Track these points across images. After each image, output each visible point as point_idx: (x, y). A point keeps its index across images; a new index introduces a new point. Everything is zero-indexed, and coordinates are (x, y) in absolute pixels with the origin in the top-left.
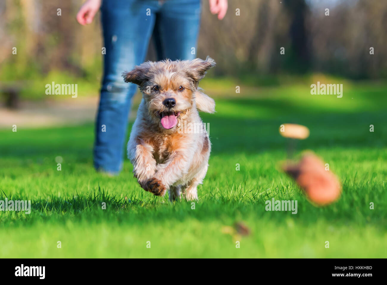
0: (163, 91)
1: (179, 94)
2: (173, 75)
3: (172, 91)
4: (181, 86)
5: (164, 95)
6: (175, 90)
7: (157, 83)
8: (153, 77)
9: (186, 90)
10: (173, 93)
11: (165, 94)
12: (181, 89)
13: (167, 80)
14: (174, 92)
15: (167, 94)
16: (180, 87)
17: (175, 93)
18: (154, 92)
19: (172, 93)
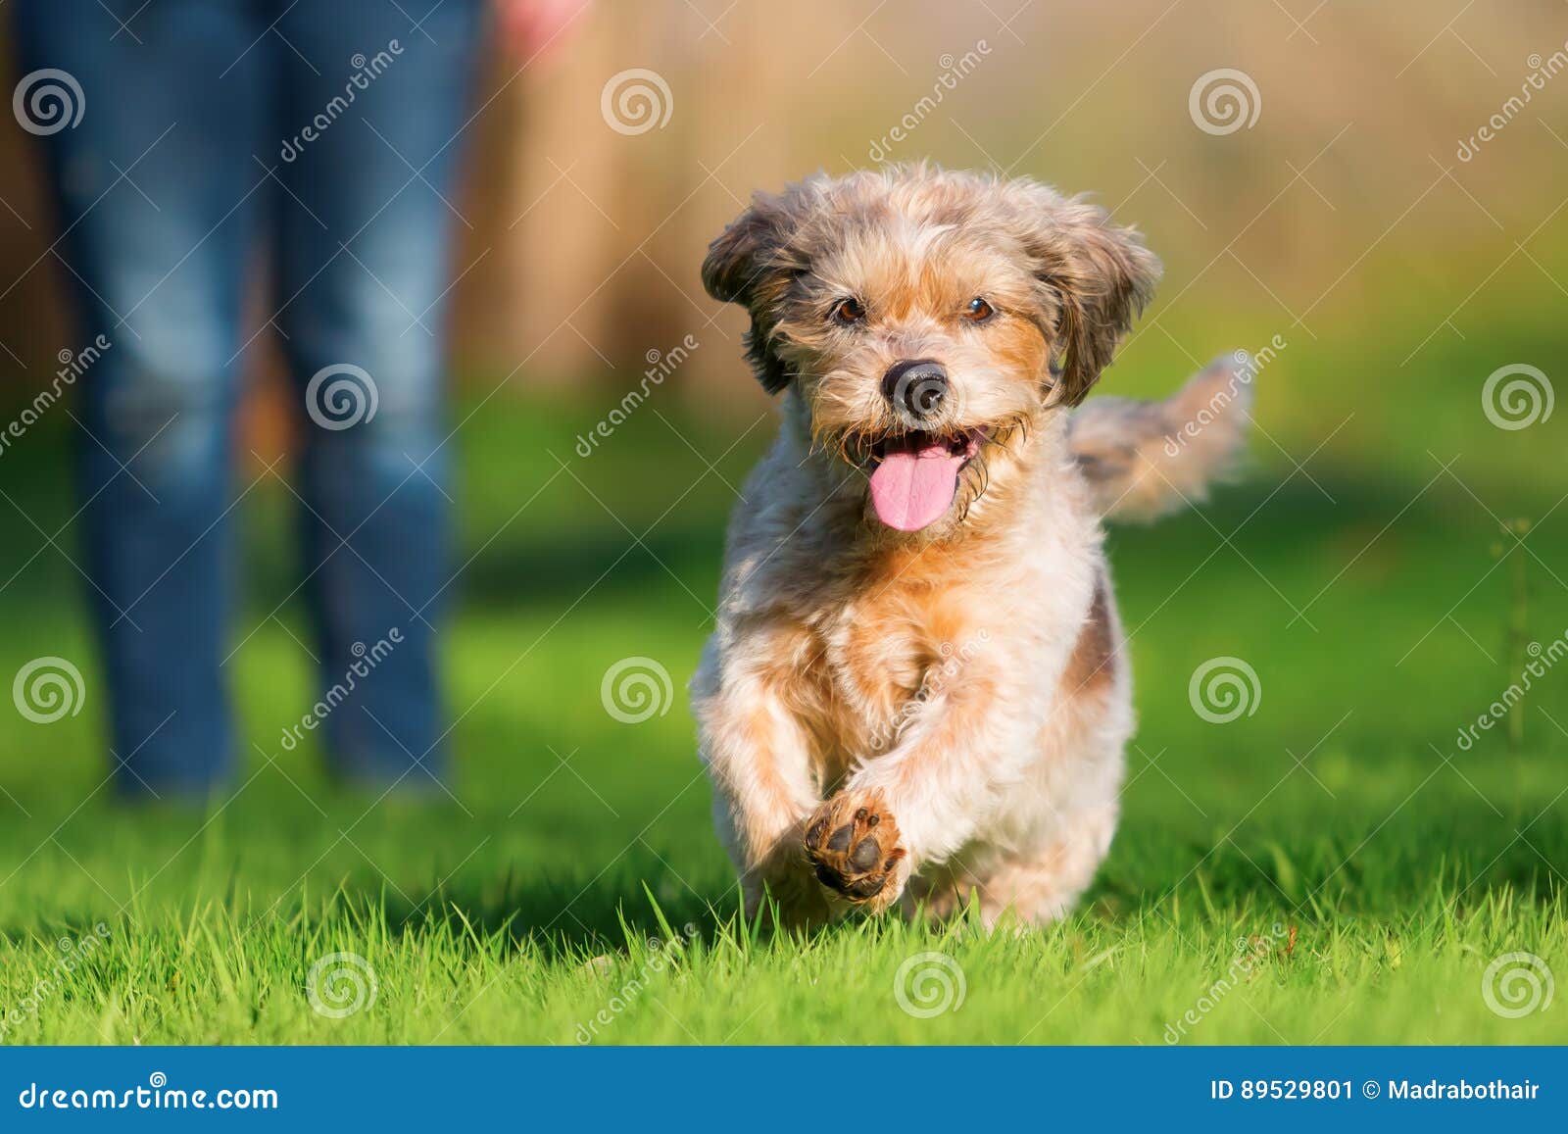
0: (885, 321)
1: (972, 338)
2: (934, 241)
3: (930, 322)
4: (979, 299)
5: (885, 345)
6: (948, 319)
7: (849, 286)
8: (828, 248)
9: (1006, 318)
10: (935, 332)
11: (892, 339)
12: (983, 312)
13: (905, 267)
14: (941, 328)
15: (901, 337)
16: (976, 303)
17: (945, 332)
18: (839, 331)
19: (929, 331)
